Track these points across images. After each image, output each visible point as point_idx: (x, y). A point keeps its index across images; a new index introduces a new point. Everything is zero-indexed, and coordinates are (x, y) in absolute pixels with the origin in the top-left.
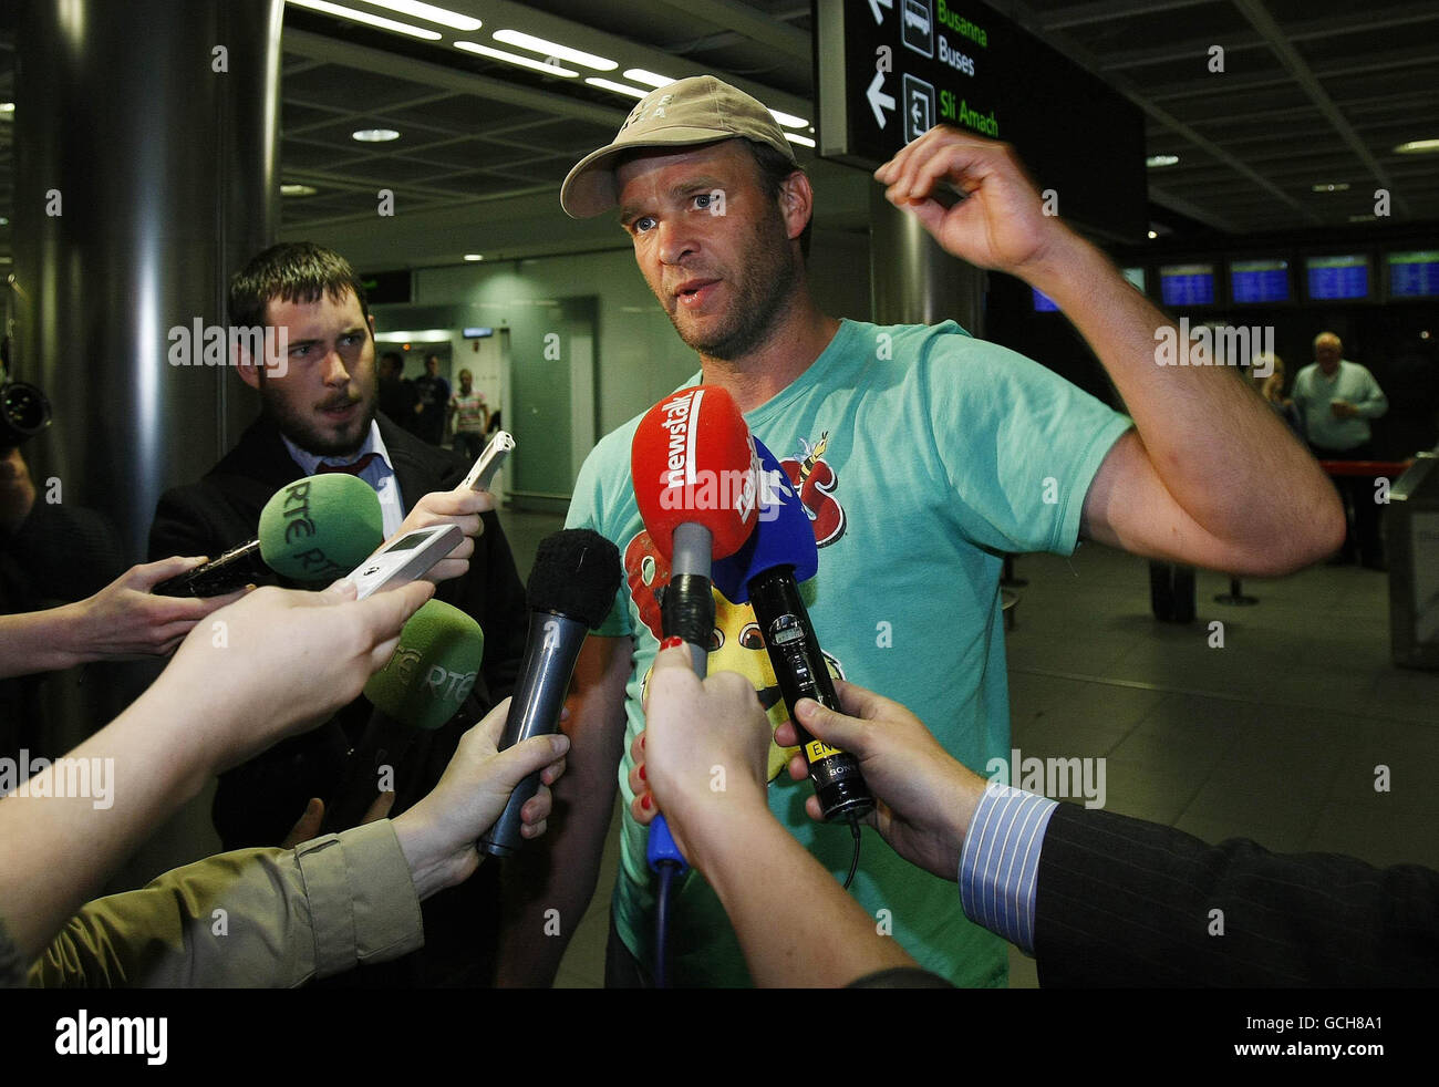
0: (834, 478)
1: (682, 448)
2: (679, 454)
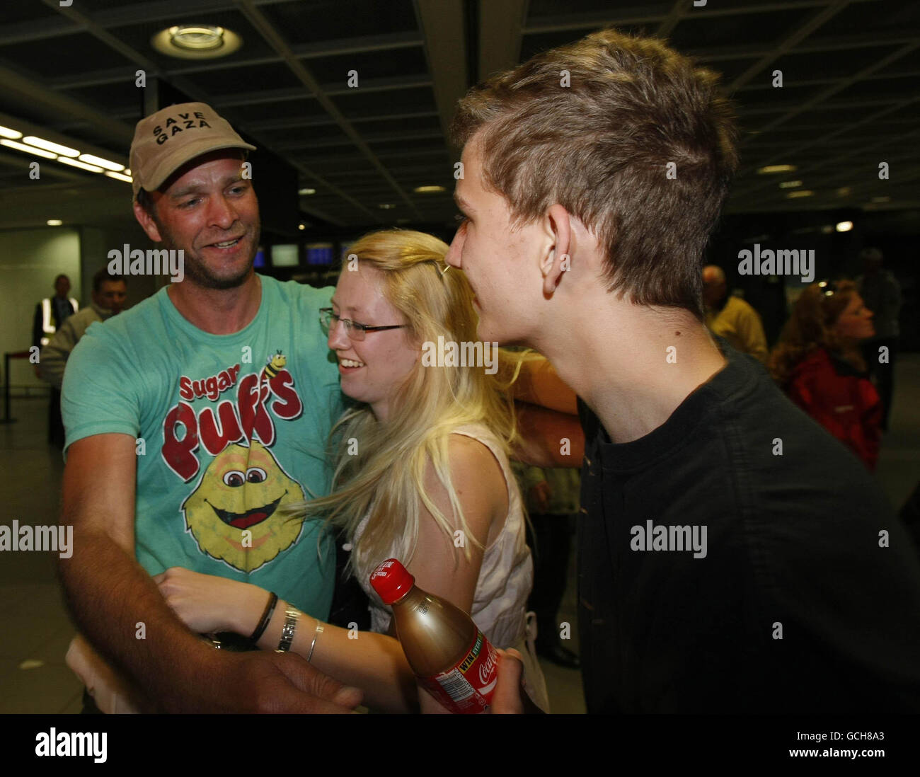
0: (294, 379)
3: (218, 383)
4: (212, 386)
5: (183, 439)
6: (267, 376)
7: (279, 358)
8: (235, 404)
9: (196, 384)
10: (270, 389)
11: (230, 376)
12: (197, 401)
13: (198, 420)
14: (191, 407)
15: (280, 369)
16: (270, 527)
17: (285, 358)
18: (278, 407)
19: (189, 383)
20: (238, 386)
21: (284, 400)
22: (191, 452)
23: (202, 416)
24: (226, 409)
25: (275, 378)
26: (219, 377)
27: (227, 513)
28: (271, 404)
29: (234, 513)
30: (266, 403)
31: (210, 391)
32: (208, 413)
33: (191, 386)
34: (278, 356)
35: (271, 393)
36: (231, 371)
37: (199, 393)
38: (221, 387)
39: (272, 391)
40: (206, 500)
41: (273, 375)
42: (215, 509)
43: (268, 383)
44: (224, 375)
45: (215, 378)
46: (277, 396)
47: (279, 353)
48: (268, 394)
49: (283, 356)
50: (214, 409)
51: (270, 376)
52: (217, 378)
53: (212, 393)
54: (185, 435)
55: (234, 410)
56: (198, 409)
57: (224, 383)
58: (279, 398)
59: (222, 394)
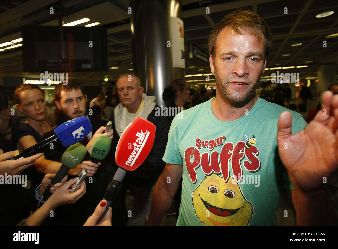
0: (258, 152)
1: (134, 156)
2: (132, 158)
3: (214, 143)
4: (211, 143)
5: (192, 162)
6: (245, 148)
7: (253, 139)
8: (219, 153)
9: (203, 142)
10: (244, 154)
11: (220, 141)
12: (202, 148)
13: (201, 157)
14: (199, 151)
15: (253, 145)
16: (231, 220)
17: (256, 140)
18: (246, 163)
19: (201, 141)
20: (223, 146)
21: (250, 161)
22: (194, 169)
23: (203, 155)
24: (215, 155)
25: (249, 149)
26: (215, 140)
27: (208, 203)
28: (244, 161)
29: (211, 204)
30: (241, 161)
31: (210, 146)
32: (206, 154)
33: (201, 143)
34: (253, 138)
35: (245, 156)
36: (221, 138)
37: (204, 146)
38: (215, 144)
39: (245, 155)
40: (199, 195)
41: (248, 148)
42: (202, 200)
43: (244, 151)
44: (217, 140)
45: (213, 141)
46: (247, 158)
47: (254, 137)
48: (243, 156)
49: (255, 139)
50: (210, 153)
51: (246, 147)
52: (214, 141)
53: (210, 147)
54: (193, 161)
55: (218, 155)
56: (202, 152)
57: (217, 143)
58: (249, 160)
59: (214, 147)
